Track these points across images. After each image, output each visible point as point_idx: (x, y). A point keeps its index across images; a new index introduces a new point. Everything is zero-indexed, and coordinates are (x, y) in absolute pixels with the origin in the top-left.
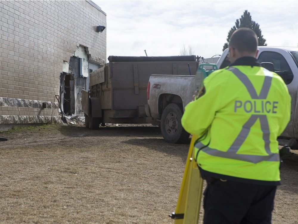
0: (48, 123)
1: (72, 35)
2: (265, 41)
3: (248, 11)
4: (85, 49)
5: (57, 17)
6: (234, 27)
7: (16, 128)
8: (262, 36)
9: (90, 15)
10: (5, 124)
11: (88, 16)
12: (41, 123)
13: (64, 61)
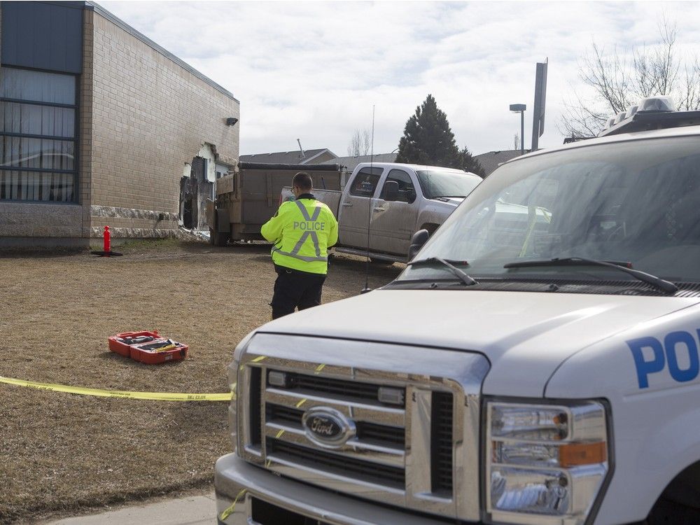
0: (165, 237)
1: (195, 131)
2: (453, 135)
3: (432, 97)
4: (212, 148)
5: (178, 111)
6: (414, 116)
7: (129, 242)
8: (450, 129)
9: (219, 105)
10: (118, 238)
11: (215, 107)
12: (158, 238)
13: (185, 163)
